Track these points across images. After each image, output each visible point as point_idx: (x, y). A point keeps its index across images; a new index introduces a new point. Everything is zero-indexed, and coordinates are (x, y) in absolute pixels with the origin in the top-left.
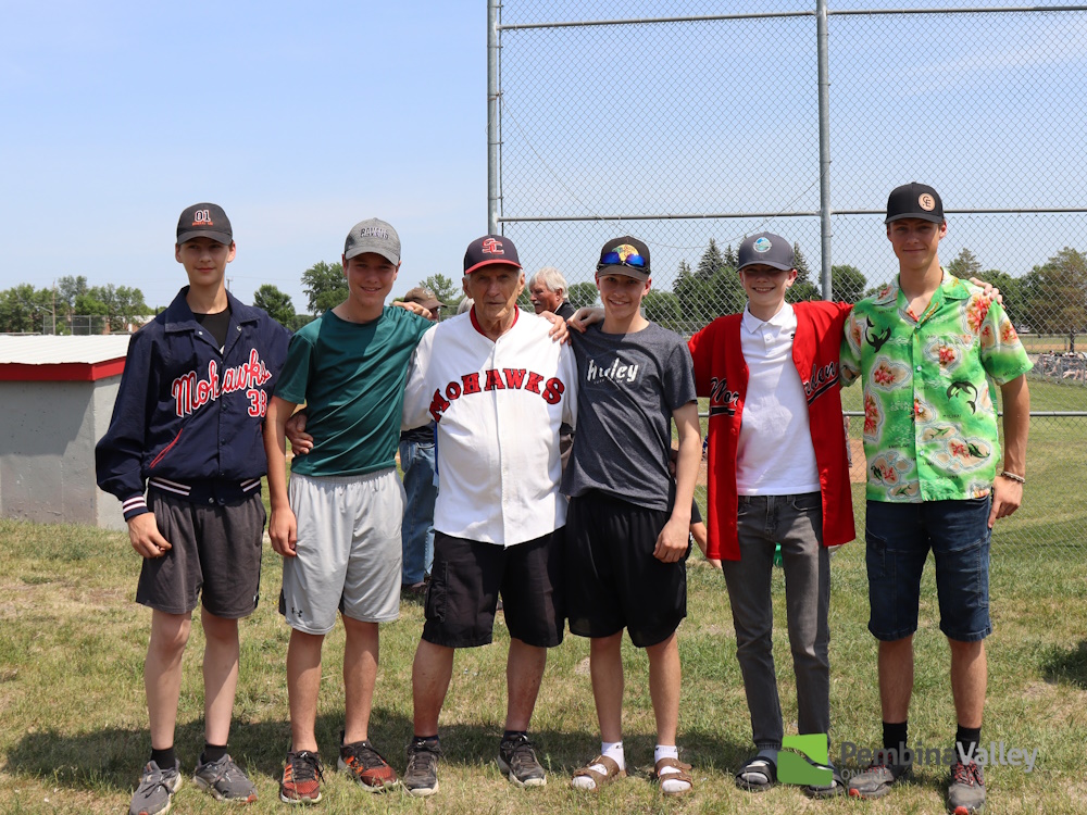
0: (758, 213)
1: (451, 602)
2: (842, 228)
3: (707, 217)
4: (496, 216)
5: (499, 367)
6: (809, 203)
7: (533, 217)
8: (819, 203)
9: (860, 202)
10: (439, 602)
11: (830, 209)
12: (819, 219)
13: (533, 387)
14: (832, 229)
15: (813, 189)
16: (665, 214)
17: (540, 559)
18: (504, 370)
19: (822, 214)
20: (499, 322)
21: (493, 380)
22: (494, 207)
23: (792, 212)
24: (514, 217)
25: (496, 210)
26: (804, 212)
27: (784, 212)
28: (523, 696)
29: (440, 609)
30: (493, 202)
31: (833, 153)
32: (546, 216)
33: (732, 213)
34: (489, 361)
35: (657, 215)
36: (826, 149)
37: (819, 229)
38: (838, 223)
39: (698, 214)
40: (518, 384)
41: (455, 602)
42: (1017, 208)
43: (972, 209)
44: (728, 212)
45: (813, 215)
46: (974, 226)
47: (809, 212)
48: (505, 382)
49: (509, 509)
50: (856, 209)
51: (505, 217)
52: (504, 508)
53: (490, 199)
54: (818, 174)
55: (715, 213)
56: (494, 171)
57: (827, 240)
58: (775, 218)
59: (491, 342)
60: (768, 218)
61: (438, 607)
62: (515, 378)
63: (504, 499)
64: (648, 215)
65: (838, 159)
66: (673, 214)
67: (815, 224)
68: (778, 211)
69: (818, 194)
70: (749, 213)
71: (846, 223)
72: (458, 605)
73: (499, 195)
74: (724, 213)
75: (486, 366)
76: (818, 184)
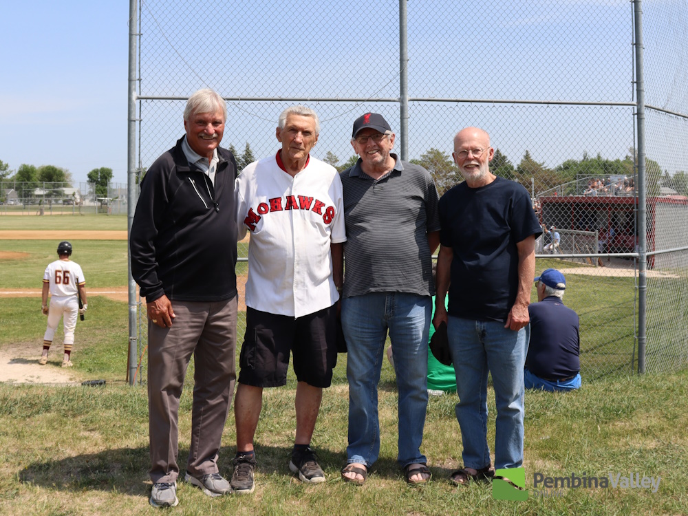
0: (351, 98)
1: (259, 356)
2: (416, 112)
3: (311, 100)
4: (135, 95)
5: (295, 194)
6: (391, 92)
7: (167, 96)
8: (398, 92)
9: (430, 93)
10: (250, 356)
11: (408, 97)
12: (398, 104)
13: (317, 209)
14: (408, 113)
15: (394, 81)
16: (276, 97)
17: (319, 326)
18: (299, 197)
19: (402, 100)
20: (297, 162)
21: (291, 203)
22: (133, 87)
23: (377, 98)
24: (150, 96)
25: (135, 90)
26: (387, 98)
27: (371, 99)
28: (307, 421)
29: (252, 361)
30: (133, 82)
31: (409, 54)
32: (177, 95)
33: (330, 98)
34: (288, 189)
35: (270, 97)
36: (405, 50)
37: (399, 112)
38: (413, 108)
39: (303, 98)
40: (308, 206)
41: (262, 356)
42: (546, 101)
43: (514, 100)
44: (326, 97)
45: (394, 101)
46: (515, 113)
47: (390, 98)
48: (299, 205)
49: (297, 293)
50: (426, 97)
51: (143, 95)
52: (294, 291)
53: (130, 80)
54: (398, 69)
55: (317, 98)
56: (134, 57)
57: (405, 121)
58: (365, 103)
59: (290, 177)
60: (359, 103)
61: (249, 359)
62: (305, 203)
63: (294, 285)
64: (262, 97)
65: (413, 58)
66: (283, 97)
67: (395, 108)
68: (367, 97)
69: (398, 85)
70: (344, 98)
71: (419, 108)
72: (263, 358)
73: (138, 77)
74: (324, 98)
75: (286, 194)
76: (399, 77)
